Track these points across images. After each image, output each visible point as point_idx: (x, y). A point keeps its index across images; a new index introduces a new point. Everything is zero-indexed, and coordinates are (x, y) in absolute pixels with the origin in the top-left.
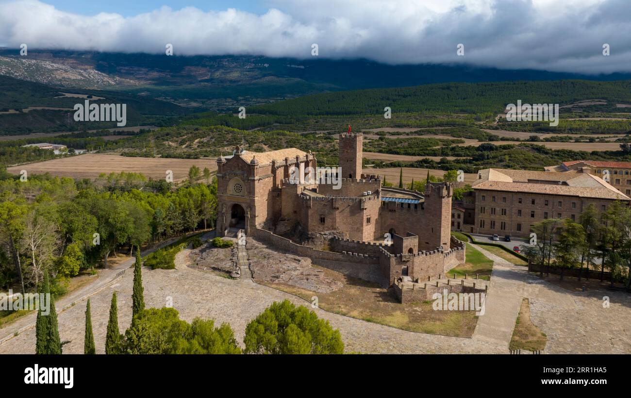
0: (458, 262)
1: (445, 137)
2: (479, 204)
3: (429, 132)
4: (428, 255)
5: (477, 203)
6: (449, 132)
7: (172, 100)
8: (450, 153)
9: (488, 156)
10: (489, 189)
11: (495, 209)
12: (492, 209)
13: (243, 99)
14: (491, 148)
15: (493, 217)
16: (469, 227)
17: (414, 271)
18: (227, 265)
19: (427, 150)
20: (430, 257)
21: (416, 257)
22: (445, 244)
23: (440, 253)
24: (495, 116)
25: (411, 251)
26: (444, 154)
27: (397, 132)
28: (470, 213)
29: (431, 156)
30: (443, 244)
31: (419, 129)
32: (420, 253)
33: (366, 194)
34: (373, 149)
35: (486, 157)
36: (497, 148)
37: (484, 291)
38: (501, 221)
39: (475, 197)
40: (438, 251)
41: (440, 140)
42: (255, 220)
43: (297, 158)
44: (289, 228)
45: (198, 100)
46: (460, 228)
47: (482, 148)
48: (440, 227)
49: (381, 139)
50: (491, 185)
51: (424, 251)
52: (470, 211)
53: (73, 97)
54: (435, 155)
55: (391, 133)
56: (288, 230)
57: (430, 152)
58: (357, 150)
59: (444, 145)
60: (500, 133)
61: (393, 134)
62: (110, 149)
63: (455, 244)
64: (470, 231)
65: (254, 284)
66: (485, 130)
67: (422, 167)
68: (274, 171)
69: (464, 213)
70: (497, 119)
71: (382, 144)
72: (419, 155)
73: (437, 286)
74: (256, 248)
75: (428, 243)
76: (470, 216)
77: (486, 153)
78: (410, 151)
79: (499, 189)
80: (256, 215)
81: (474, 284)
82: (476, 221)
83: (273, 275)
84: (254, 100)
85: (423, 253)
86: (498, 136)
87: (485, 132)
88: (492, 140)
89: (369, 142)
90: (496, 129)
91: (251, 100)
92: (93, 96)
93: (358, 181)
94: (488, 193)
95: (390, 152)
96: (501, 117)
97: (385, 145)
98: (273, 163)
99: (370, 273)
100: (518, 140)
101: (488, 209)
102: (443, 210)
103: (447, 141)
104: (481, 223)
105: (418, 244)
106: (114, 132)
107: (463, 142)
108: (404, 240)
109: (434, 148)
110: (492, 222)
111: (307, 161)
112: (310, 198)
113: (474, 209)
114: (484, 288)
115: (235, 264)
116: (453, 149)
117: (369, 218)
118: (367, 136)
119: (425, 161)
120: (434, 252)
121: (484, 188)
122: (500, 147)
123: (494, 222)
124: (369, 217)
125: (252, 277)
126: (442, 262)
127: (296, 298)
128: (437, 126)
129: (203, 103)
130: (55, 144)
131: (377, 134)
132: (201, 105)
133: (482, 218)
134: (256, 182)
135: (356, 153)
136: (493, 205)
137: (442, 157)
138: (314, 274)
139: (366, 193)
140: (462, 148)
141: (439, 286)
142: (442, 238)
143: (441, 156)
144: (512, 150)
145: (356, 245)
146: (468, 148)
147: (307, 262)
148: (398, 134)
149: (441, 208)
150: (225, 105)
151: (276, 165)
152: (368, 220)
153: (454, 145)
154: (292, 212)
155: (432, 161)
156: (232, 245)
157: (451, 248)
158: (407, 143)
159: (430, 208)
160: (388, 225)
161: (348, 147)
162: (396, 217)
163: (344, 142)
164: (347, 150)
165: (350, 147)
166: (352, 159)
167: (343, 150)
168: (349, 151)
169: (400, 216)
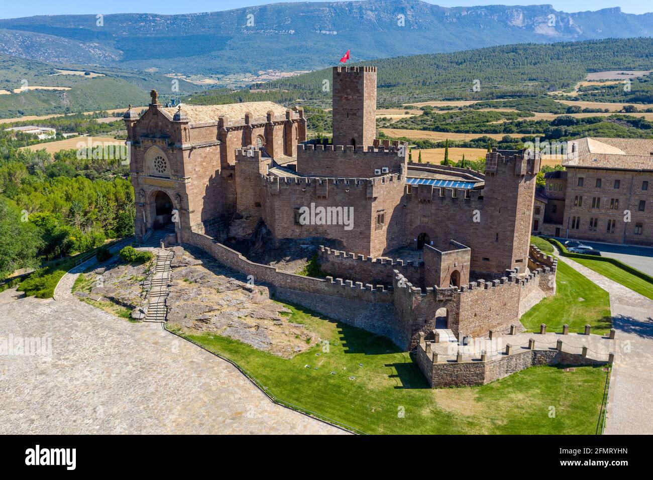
0: (543, 294)
1: (509, 110)
2: (571, 191)
3: (489, 106)
4: (491, 289)
5: (569, 190)
6: (514, 105)
7: (183, 77)
8: (514, 129)
9: (566, 132)
10: (593, 166)
11: (599, 199)
12: (594, 199)
13: (264, 74)
14: (570, 122)
15: (595, 211)
16: (553, 227)
17: (460, 318)
18: (132, 294)
19: (485, 126)
20: (493, 291)
21: (466, 293)
22: (520, 261)
23: (513, 283)
24: (574, 84)
25: (455, 278)
26: (507, 130)
27: (447, 107)
28: (555, 206)
29: (489, 133)
30: (517, 261)
31: (476, 102)
32: (473, 283)
33: (380, 173)
34: (416, 126)
35: (564, 133)
36: (577, 123)
37: (607, 364)
38: (609, 218)
39: (566, 180)
40: (510, 279)
41: (503, 114)
42: (189, 218)
43: (269, 116)
44: (251, 232)
45: (213, 76)
46: (539, 228)
47: (559, 122)
48: (513, 231)
49: (426, 114)
50: (595, 160)
51: (482, 281)
52: (556, 202)
53: (69, 75)
54: (495, 132)
55: (439, 108)
56: (249, 234)
57: (489, 128)
58: (365, 95)
59: (508, 119)
60: (583, 104)
61: (442, 109)
62: (103, 132)
63: (539, 263)
64: (555, 234)
65: (164, 333)
66: (561, 102)
67: (478, 147)
68: (222, 136)
69: (546, 205)
70: (576, 87)
71: (427, 121)
72: (474, 132)
73: (507, 353)
74: (187, 264)
75: (487, 259)
76: (554, 211)
77: (563, 128)
78: (462, 127)
79: (609, 166)
80: (191, 210)
81: (585, 349)
82: (565, 218)
83: (200, 317)
84: (277, 74)
85: (479, 285)
86: (580, 107)
87: (561, 105)
88: (573, 112)
89: (411, 118)
90: (576, 99)
91: (274, 74)
92: (91, 73)
93: (365, 149)
94: (591, 172)
95: (437, 129)
96: (581, 86)
97: (431, 121)
98: (221, 122)
99: (376, 317)
100: (607, 111)
101: (587, 200)
102: (520, 200)
103: (511, 114)
104: (574, 221)
105: (469, 263)
106: (113, 114)
107: (533, 115)
108: (443, 257)
109: (494, 123)
110: (592, 219)
111: (288, 121)
112: (275, 179)
113: (564, 200)
114: (604, 358)
115: (144, 293)
116: (519, 124)
117: (383, 215)
118: (408, 111)
119: (483, 140)
120: (502, 282)
121: (584, 165)
122: (583, 120)
123: (596, 219)
124: (382, 213)
125: (166, 320)
126: (516, 299)
127: (227, 367)
128: (498, 97)
129: (219, 79)
130: (44, 126)
131: (422, 109)
132: (217, 82)
133: (577, 213)
134: (186, 154)
135: (362, 101)
136: (596, 193)
137: (504, 135)
138: (273, 316)
139: (379, 170)
140: (531, 124)
141: (510, 353)
142: (515, 251)
143: (504, 133)
144: (600, 124)
145: (355, 263)
146: (539, 123)
147: (262, 295)
148: (448, 108)
149: (515, 197)
150: (245, 81)
151: (225, 126)
152: (381, 219)
153: (520, 119)
154: (253, 204)
155: (490, 139)
156: (149, 259)
157: (531, 269)
158: (459, 118)
159: (495, 197)
160: (416, 227)
161: (349, 90)
162: (431, 213)
163: (341, 80)
164: (347, 95)
165: (351, 90)
166: (355, 112)
167: (340, 95)
168: (350, 97)
169: (438, 211)
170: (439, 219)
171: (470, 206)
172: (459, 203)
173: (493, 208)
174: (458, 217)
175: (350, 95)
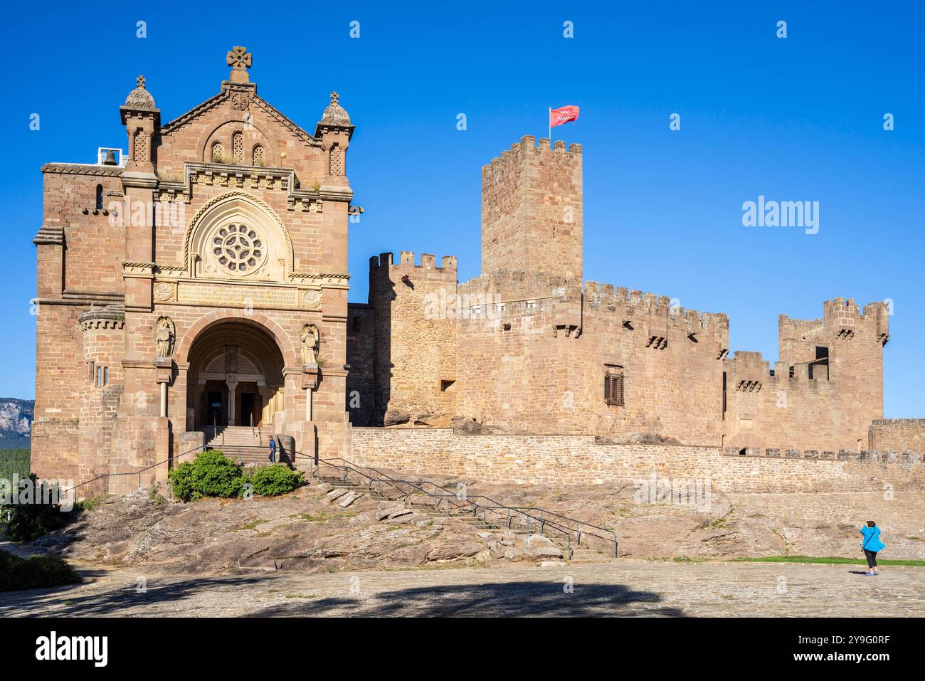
135: (579, 209)
159: (852, 374)
160: (734, 438)
161: (556, 185)
162: (758, 410)
163: (541, 164)
164: (553, 193)
165: (561, 185)
166: (567, 228)
167: (539, 191)
168: (558, 198)
169: (768, 404)
170: (771, 420)
171: (817, 393)
172: (800, 386)
173: (851, 395)
174: (800, 415)
175: (558, 193)
